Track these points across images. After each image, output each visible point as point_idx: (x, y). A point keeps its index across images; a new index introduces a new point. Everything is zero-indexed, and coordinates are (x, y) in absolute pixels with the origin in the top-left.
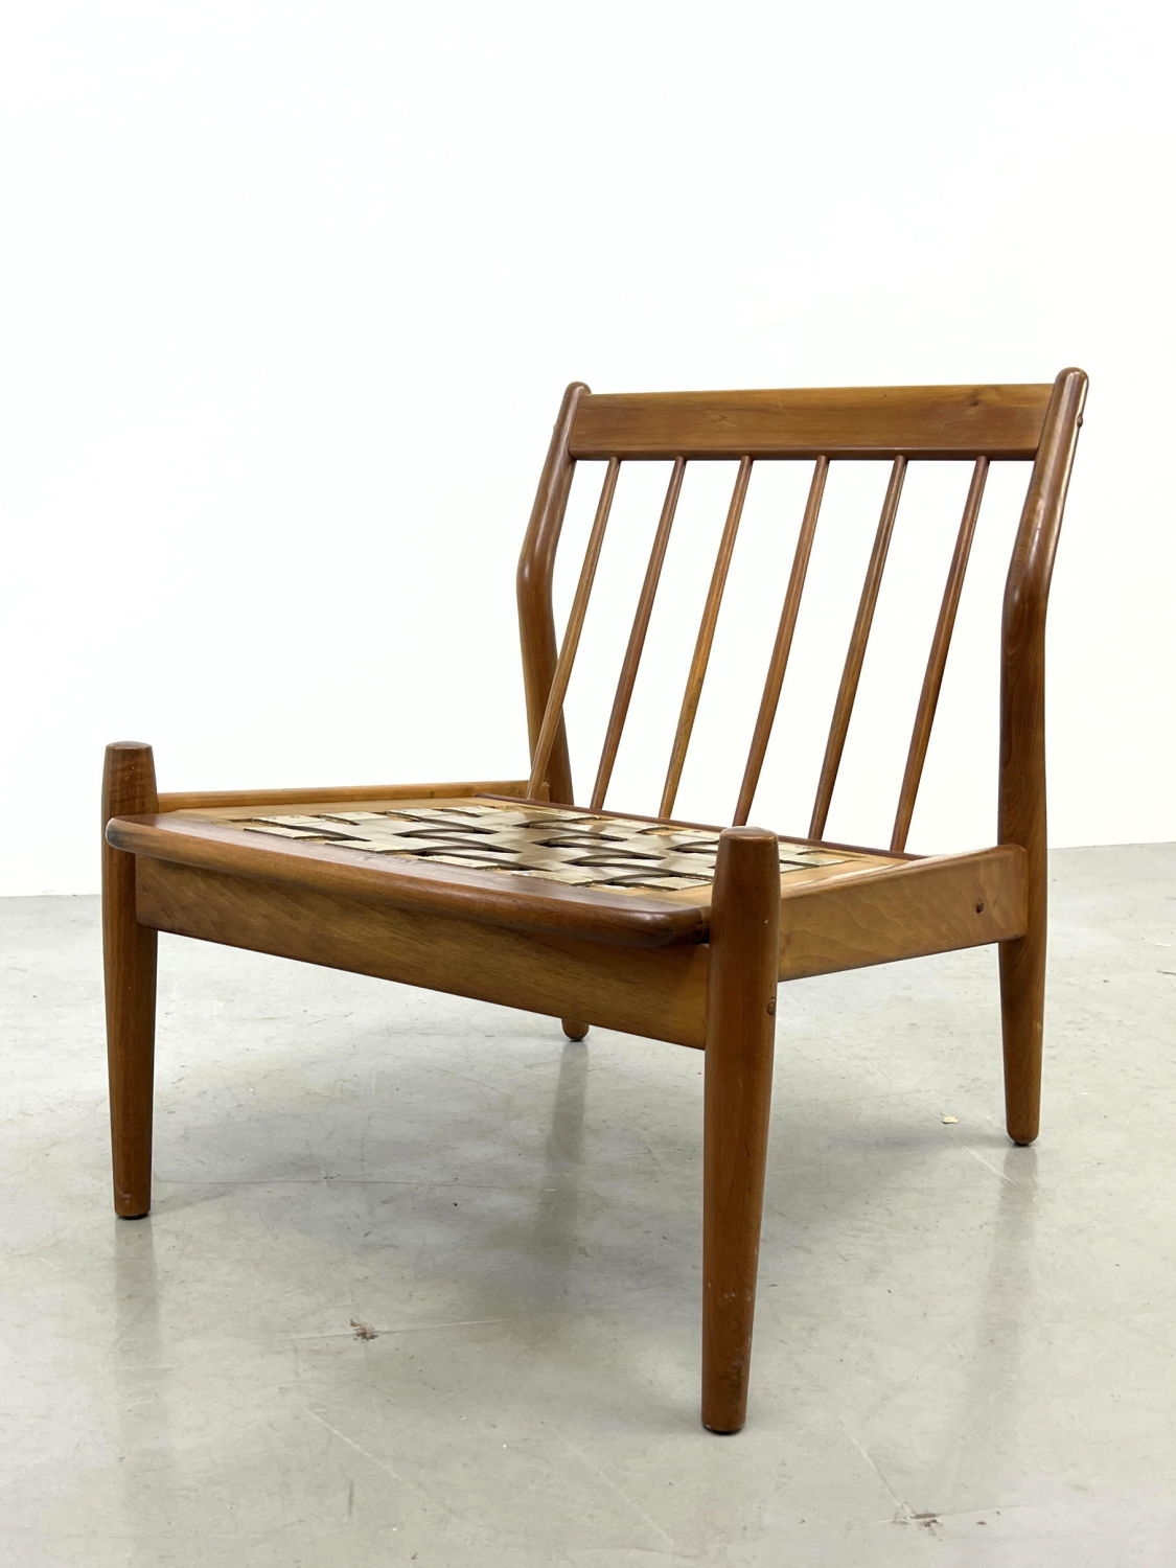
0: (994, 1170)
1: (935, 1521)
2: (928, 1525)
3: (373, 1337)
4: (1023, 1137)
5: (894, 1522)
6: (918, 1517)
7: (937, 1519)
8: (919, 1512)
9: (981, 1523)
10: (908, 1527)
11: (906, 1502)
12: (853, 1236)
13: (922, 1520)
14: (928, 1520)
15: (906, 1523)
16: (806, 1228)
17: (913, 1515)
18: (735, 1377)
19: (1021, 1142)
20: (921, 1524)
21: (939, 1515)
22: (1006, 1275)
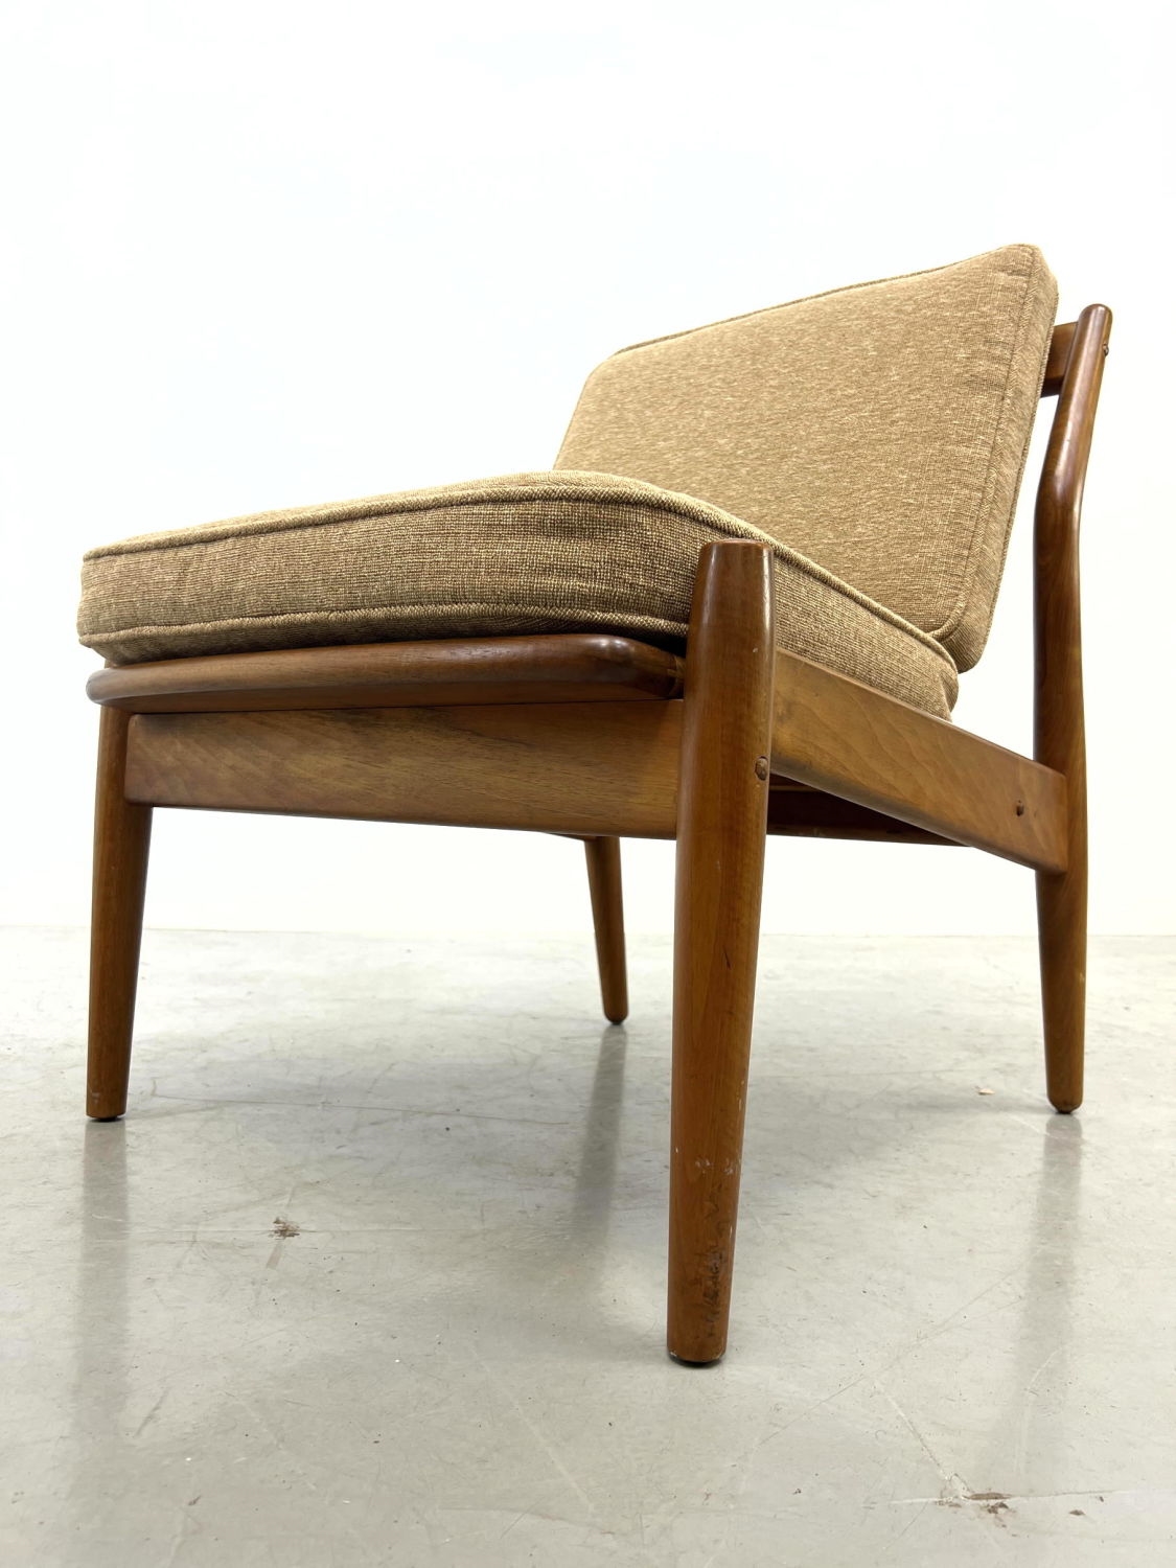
0: (1038, 1130)
1: (1003, 1506)
2: (993, 1510)
3: (292, 1235)
4: (1065, 1103)
5: (941, 1503)
6: (978, 1497)
7: (1006, 1502)
8: (978, 1491)
9: (1077, 1513)
10: (960, 1510)
11: (956, 1475)
12: (882, 1176)
13: (983, 1502)
14: (993, 1502)
15: (957, 1505)
16: (828, 1167)
17: (969, 1494)
18: (710, 1283)
19: (1064, 1109)
20: (981, 1508)
21: (1009, 1496)
22: (1066, 1219)
